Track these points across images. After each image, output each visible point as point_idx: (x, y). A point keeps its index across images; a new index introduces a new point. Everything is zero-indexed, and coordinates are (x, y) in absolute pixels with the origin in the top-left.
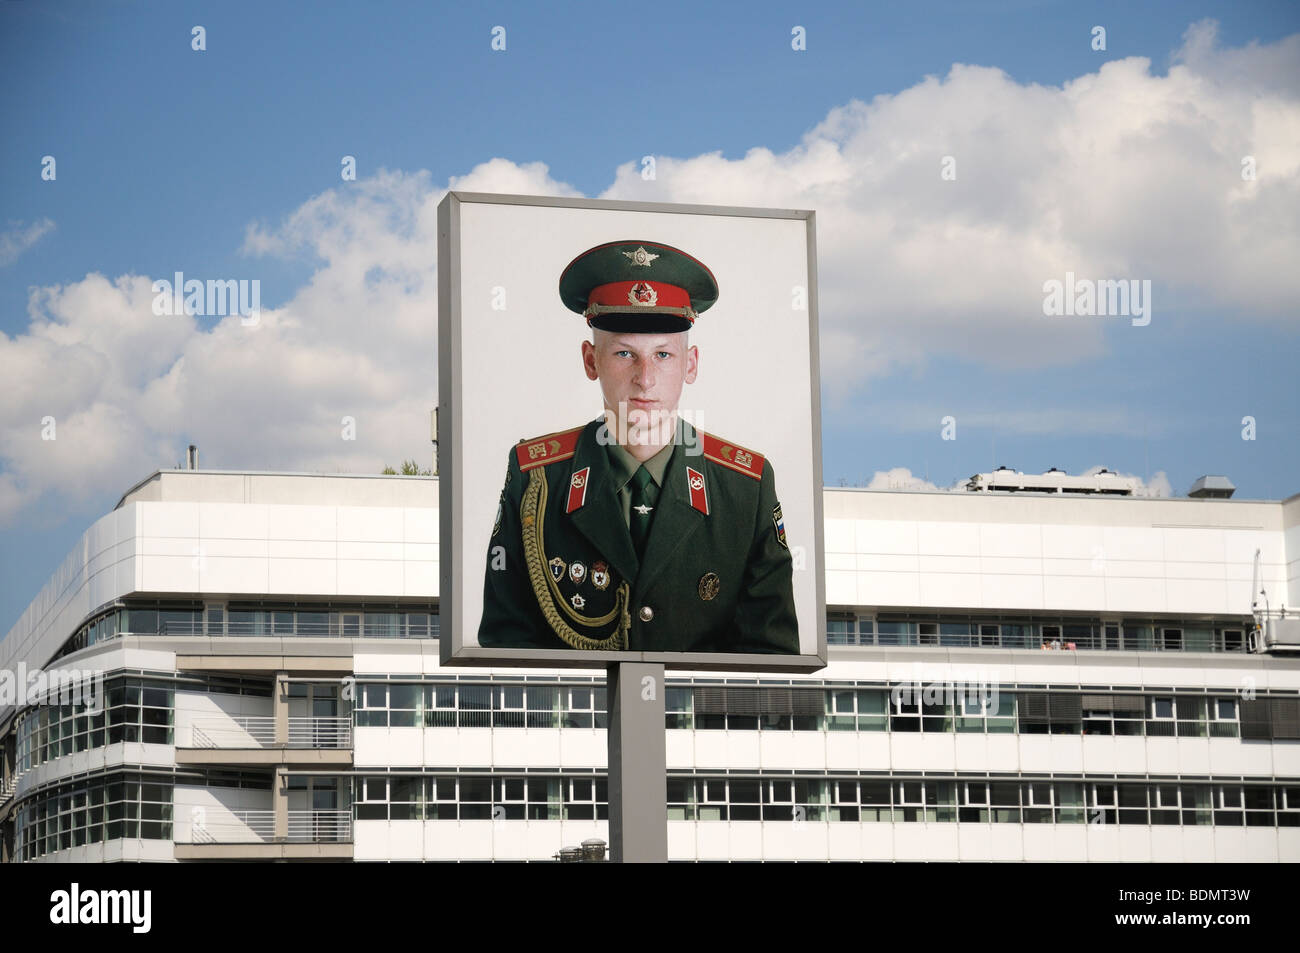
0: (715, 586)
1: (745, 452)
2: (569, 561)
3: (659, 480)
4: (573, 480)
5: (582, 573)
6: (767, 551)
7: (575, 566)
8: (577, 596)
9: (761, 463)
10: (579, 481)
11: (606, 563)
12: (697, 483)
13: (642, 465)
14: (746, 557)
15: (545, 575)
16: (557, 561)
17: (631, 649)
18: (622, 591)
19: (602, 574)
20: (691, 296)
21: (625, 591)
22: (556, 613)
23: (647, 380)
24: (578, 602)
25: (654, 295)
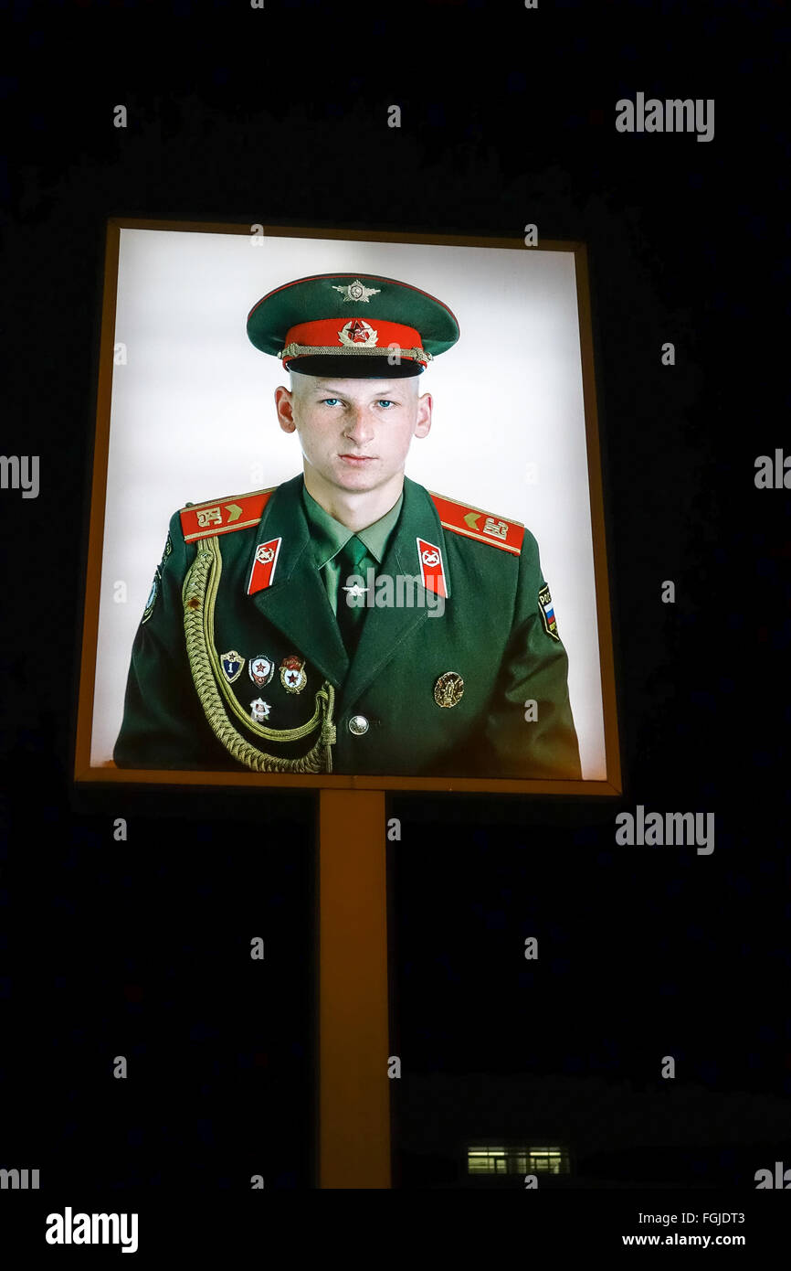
0: (458, 689)
1: (497, 521)
2: (250, 656)
3: (379, 557)
4: (257, 553)
5: (266, 671)
6: (531, 644)
7: (257, 662)
8: (260, 701)
9: (518, 534)
10: (266, 555)
11: (302, 658)
12: (431, 558)
13: (355, 536)
14: (501, 652)
15: (214, 674)
16: (233, 656)
17: (335, 772)
18: (325, 695)
19: (295, 673)
20: (423, 336)
21: (328, 695)
22: (228, 724)
23: (362, 435)
24: (261, 708)
25: (373, 334)
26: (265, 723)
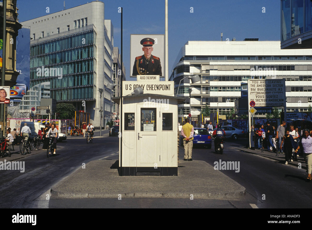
0: (154, 70)
2: (141, 68)
3: (149, 60)
9: (159, 58)
10: (142, 61)
11: (144, 68)
12: (153, 60)
14: (157, 67)
15: (138, 69)
16: (139, 68)
20: (152, 43)
21: (146, 71)
22: (139, 72)
23: (148, 51)
24: (141, 71)
25: (149, 43)
26: (142, 72)
